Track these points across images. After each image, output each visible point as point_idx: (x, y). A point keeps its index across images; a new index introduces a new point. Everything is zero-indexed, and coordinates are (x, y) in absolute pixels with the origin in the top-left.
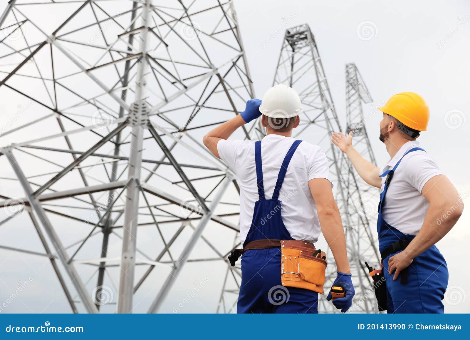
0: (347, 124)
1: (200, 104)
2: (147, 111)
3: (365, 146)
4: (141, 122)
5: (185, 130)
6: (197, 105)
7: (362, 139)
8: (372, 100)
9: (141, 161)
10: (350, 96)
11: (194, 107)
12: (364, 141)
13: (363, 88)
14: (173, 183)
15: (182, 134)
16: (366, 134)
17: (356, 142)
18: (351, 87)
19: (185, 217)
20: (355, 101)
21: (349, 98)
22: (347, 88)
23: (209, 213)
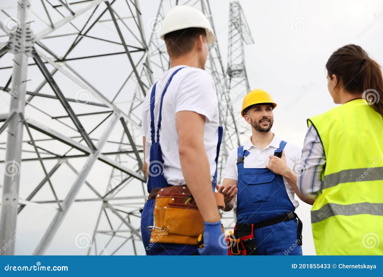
0: (228, 64)
1: (83, 33)
2: (32, 37)
3: (245, 88)
4: (25, 49)
5: (64, 60)
6: (80, 34)
7: (242, 81)
8: (253, 41)
9: (25, 93)
10: (232, 36)
11: (77, 35)
12: (244, 83)
13: (246, 29)
14: (53, 118)
15: (61, 64)
16: (246, 76)
17: (236, 83)
18: (233, 27)
19: (62, 154)
20: (237, 41)
21: (231, 38)
22: (230, 27)
23: (96, 152)
